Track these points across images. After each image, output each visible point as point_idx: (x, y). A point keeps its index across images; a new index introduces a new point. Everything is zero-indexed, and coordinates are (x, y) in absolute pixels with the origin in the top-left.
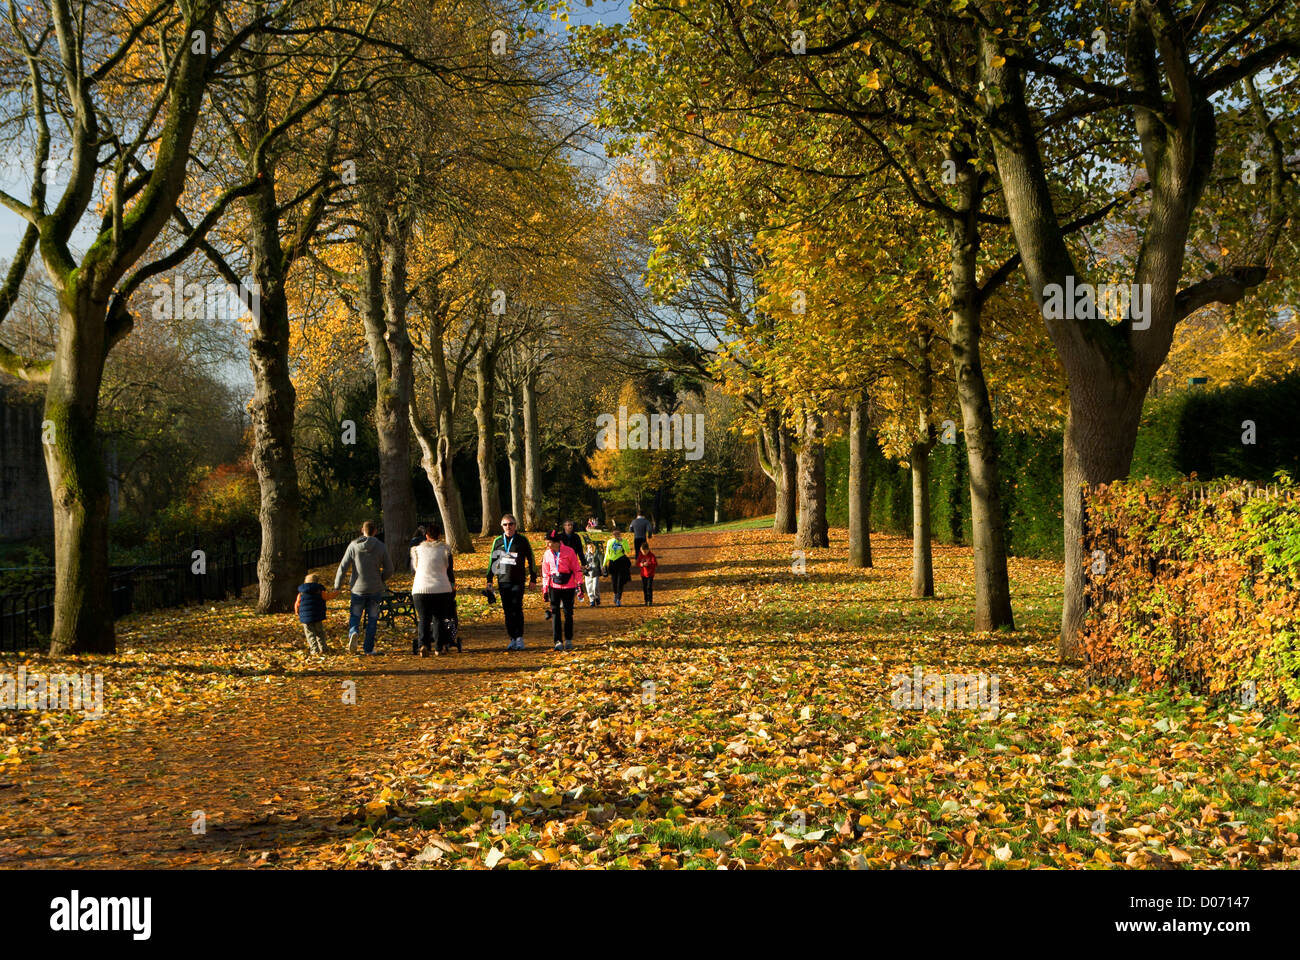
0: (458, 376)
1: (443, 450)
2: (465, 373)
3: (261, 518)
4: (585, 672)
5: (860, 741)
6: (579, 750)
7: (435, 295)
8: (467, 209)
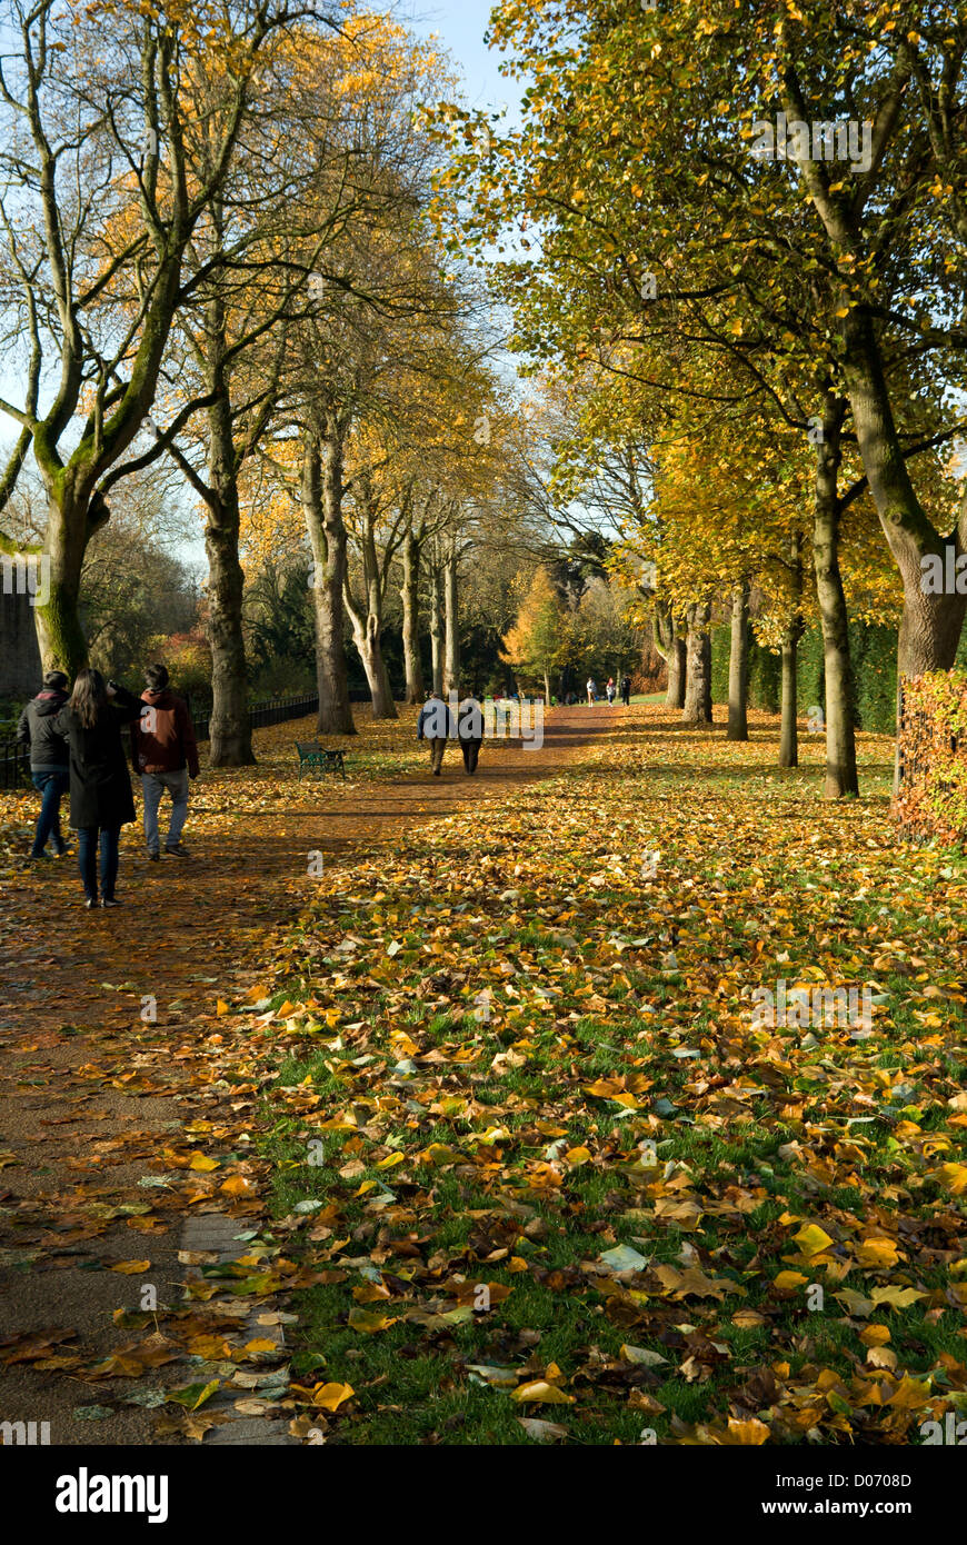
0: (388, 560)
1: (372, 626)
2: (393, 558)
3: (213, 684)
4: (482, 821)
5: (697, 878)
6: (468, 878)
7: (368, 490)
8: (397, 416)
